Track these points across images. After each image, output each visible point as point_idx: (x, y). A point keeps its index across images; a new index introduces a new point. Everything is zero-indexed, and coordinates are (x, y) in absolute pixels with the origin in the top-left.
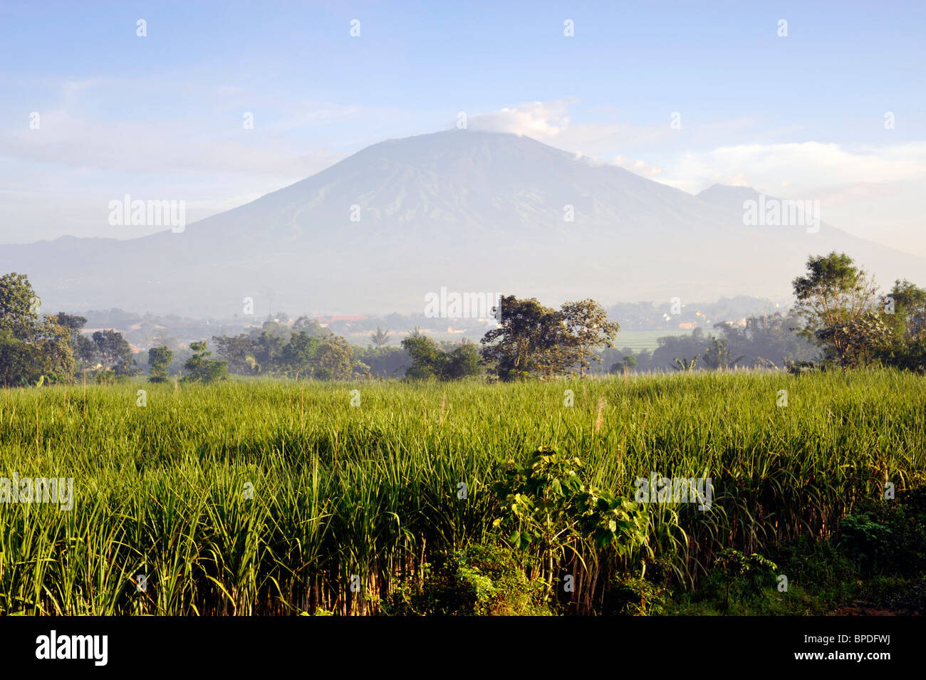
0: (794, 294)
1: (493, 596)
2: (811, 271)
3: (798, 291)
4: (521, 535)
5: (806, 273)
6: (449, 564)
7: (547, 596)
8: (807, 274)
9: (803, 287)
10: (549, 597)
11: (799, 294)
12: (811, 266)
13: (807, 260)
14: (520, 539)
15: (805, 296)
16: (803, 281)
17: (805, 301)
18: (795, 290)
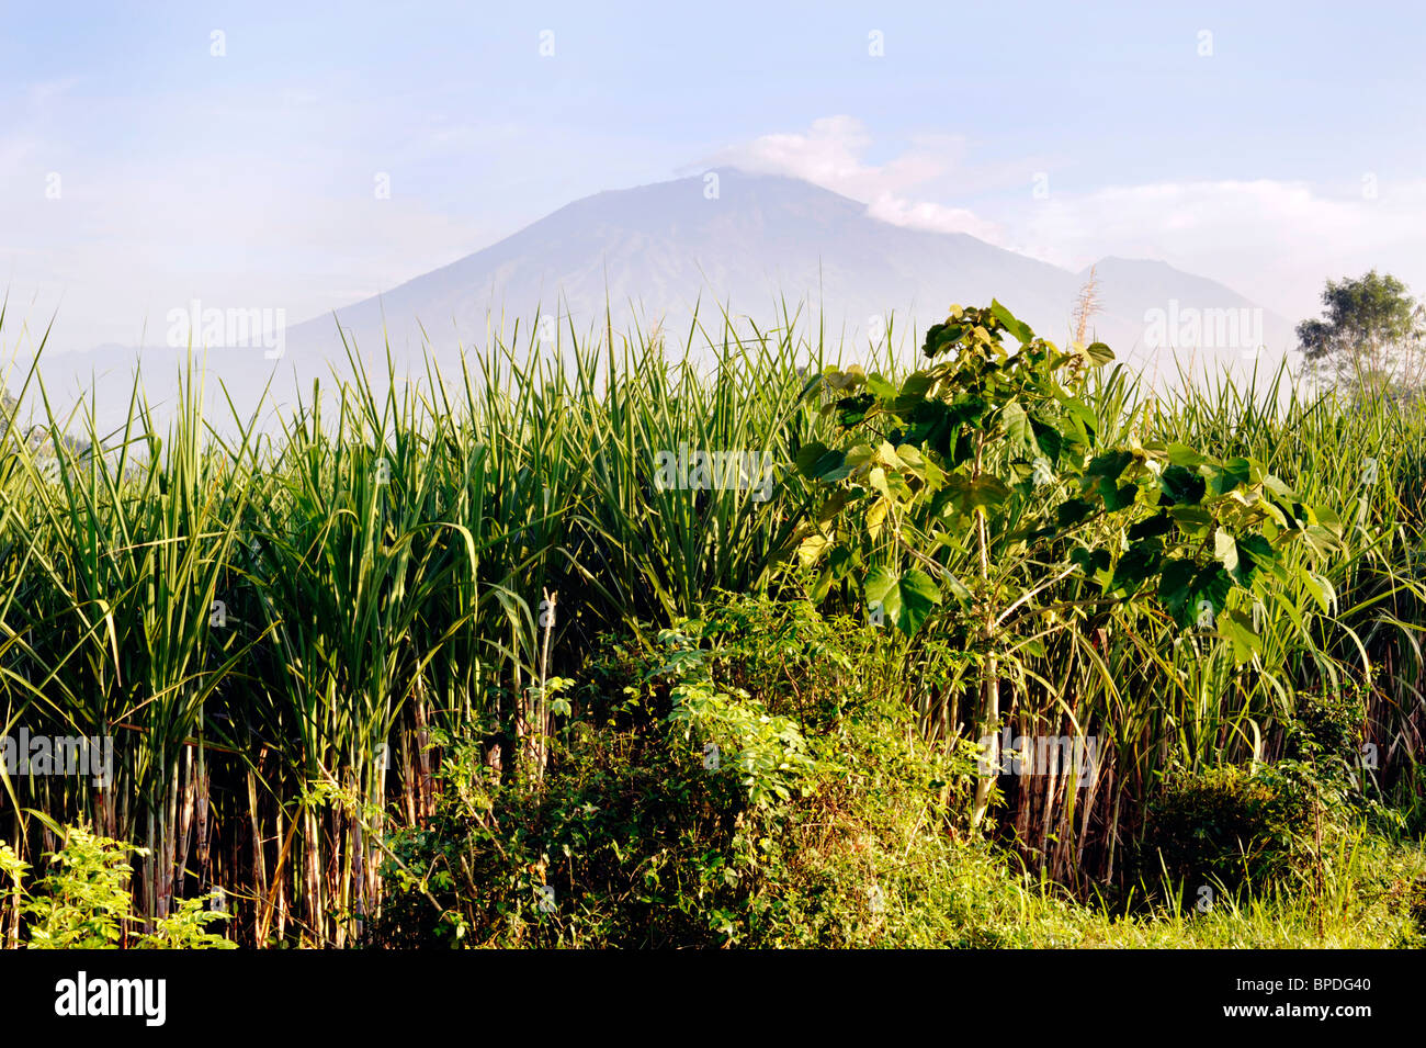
0: (1299, 349)
1: (805, 793)
2: (1329, 308)
3: (1307, 343)
4: (902, 583)
5: (1321, 313)
6: (644, 689)
7: (982, 810)
8: (1324, 313)
9: (1314, 338)
10: (989, 814)
11: (1309, 350)
12: (1331, 297)
13: (1323, 289)
14: (898, 594)
15: (1320, 352)
16: (1316, 327)
17: (1320, 361)
18: (1301, 342)
